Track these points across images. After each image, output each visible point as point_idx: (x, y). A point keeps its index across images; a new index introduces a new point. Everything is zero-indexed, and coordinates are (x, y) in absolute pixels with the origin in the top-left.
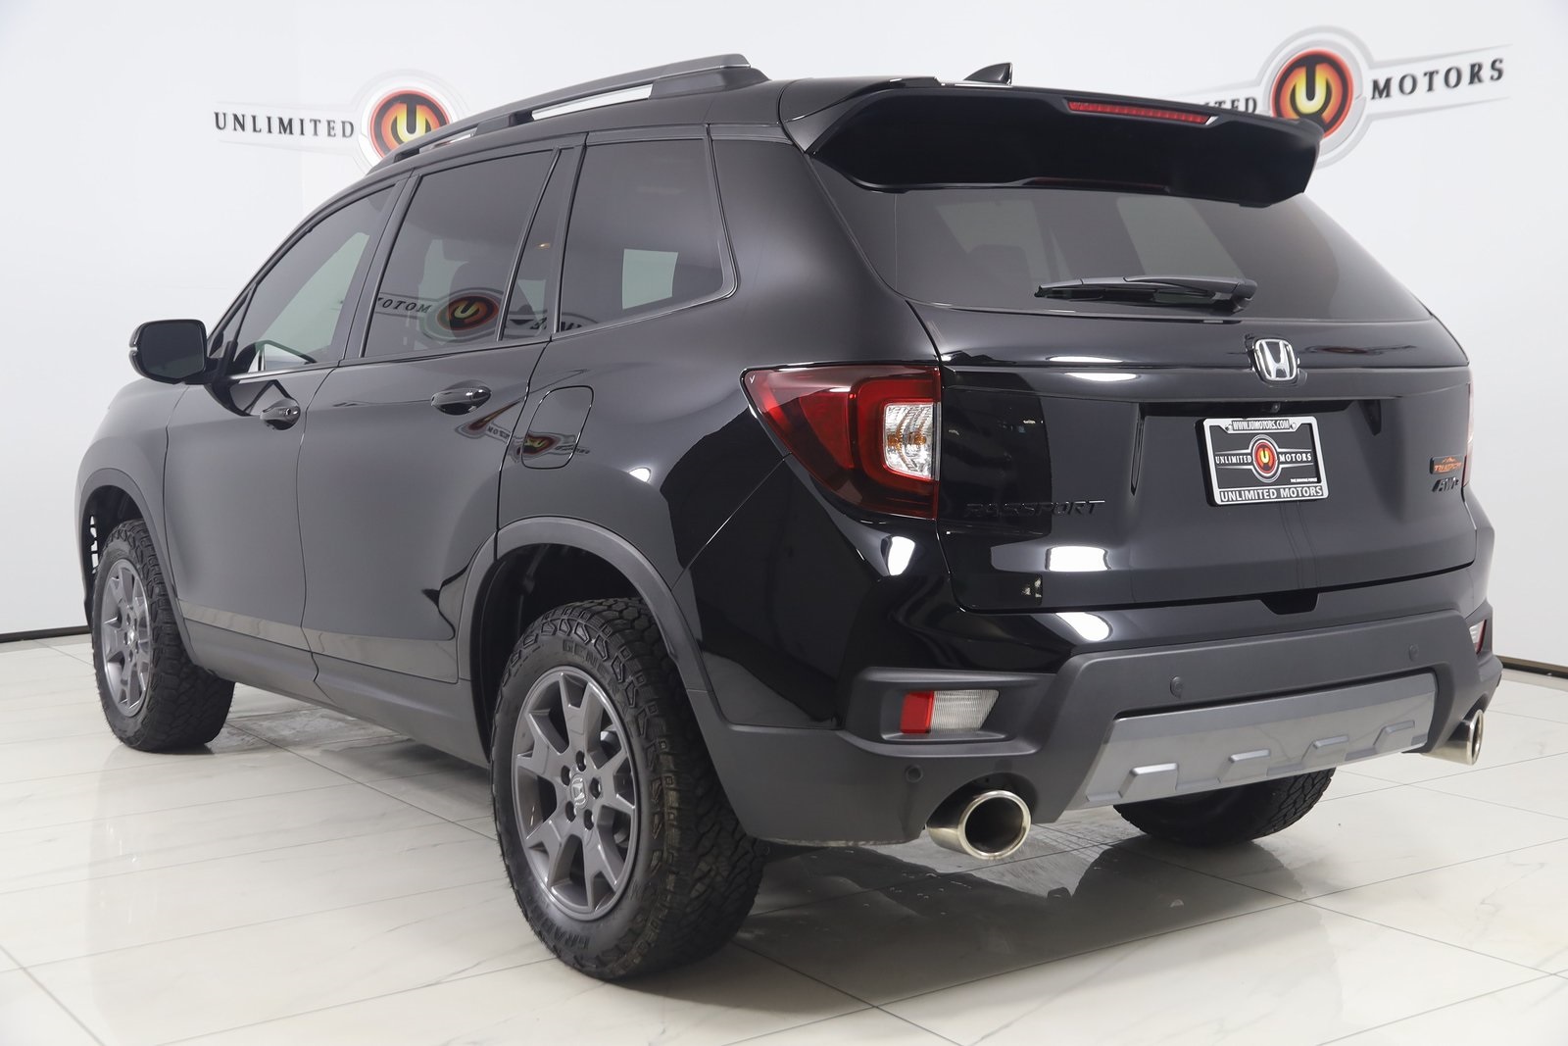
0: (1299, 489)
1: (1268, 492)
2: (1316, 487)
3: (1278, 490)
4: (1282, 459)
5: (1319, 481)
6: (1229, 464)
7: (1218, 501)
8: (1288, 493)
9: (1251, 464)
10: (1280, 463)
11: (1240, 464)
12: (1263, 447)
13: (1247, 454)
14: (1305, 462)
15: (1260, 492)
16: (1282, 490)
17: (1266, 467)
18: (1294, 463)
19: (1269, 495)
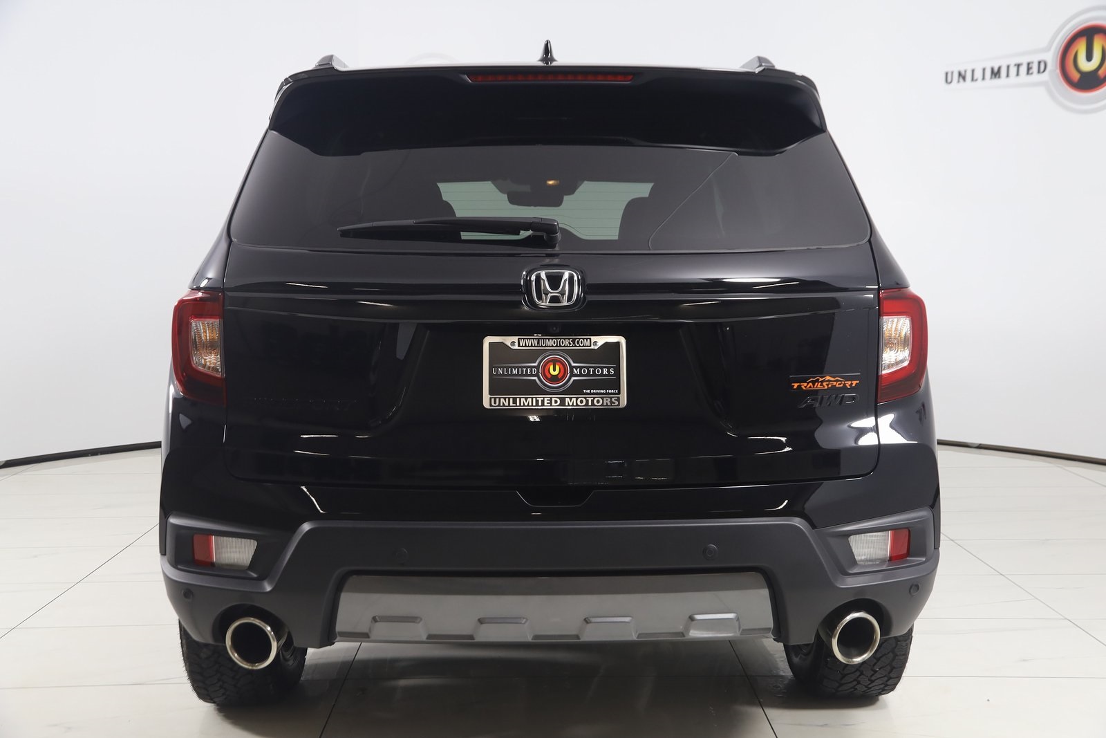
0: (590, 400)
1: (551, 400)
2: (611, 398)
3: (563, 401)
4: (576, 372)
5: (619, 393)
6: (508, 375)
7: (486, 404)
8: (572, 402)
9: (537, 375)
10: (572, 375)
11: (522, 375)
12: (554, 362)
13: (534, 367)
14: (606, 375)
15: (540, 400)
16: (567, 400)
17: (554, 379)
18: (591, 376)
19: (551, 403)
